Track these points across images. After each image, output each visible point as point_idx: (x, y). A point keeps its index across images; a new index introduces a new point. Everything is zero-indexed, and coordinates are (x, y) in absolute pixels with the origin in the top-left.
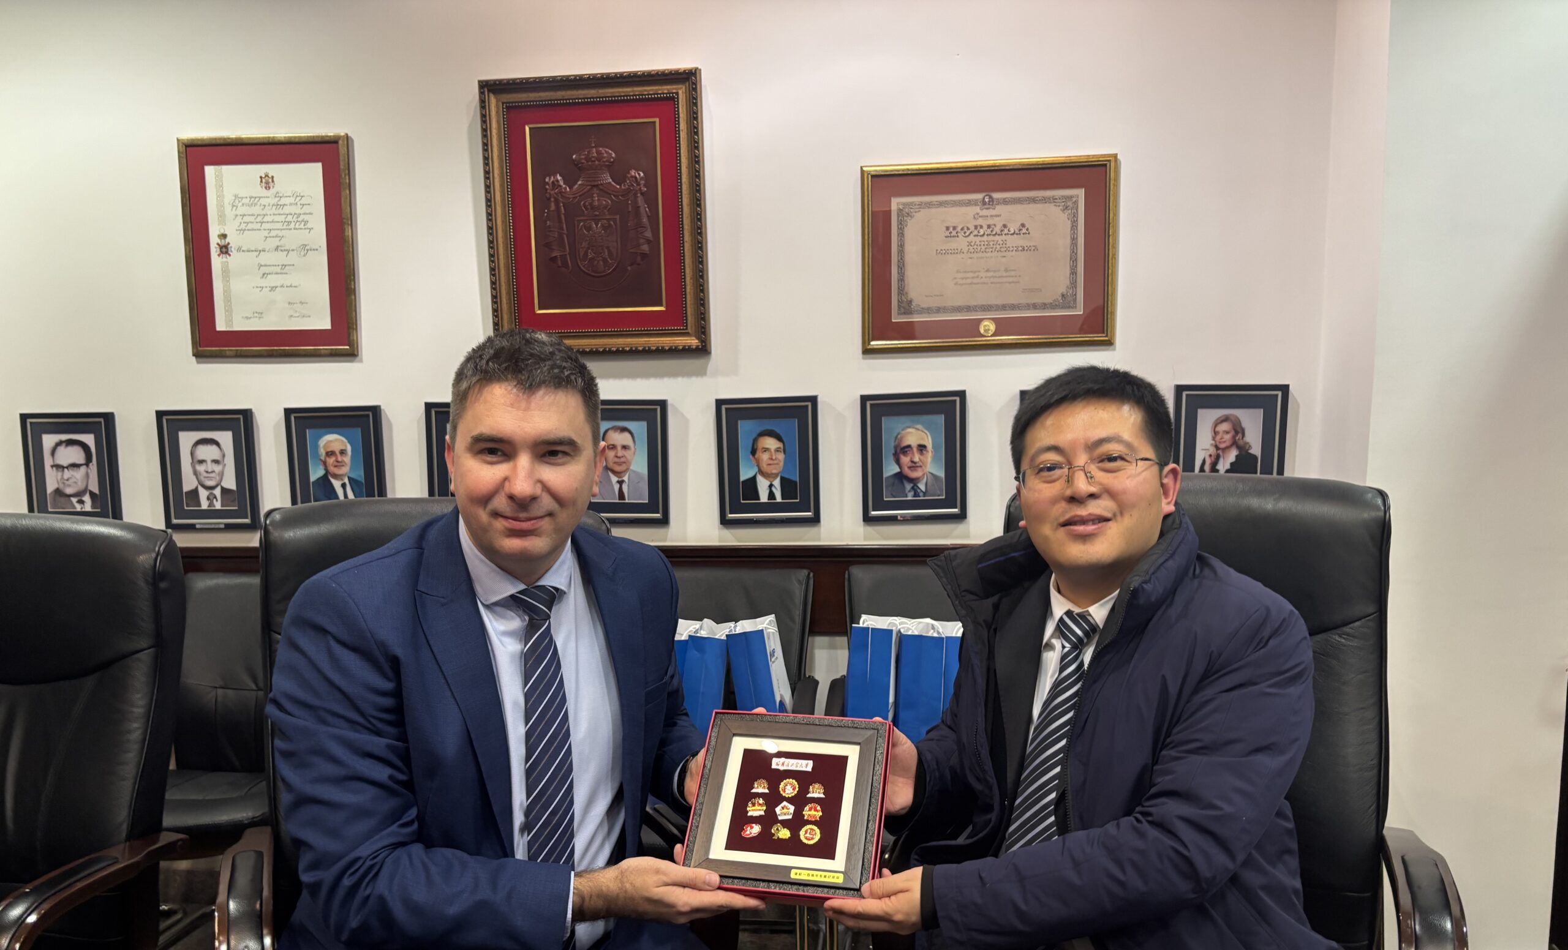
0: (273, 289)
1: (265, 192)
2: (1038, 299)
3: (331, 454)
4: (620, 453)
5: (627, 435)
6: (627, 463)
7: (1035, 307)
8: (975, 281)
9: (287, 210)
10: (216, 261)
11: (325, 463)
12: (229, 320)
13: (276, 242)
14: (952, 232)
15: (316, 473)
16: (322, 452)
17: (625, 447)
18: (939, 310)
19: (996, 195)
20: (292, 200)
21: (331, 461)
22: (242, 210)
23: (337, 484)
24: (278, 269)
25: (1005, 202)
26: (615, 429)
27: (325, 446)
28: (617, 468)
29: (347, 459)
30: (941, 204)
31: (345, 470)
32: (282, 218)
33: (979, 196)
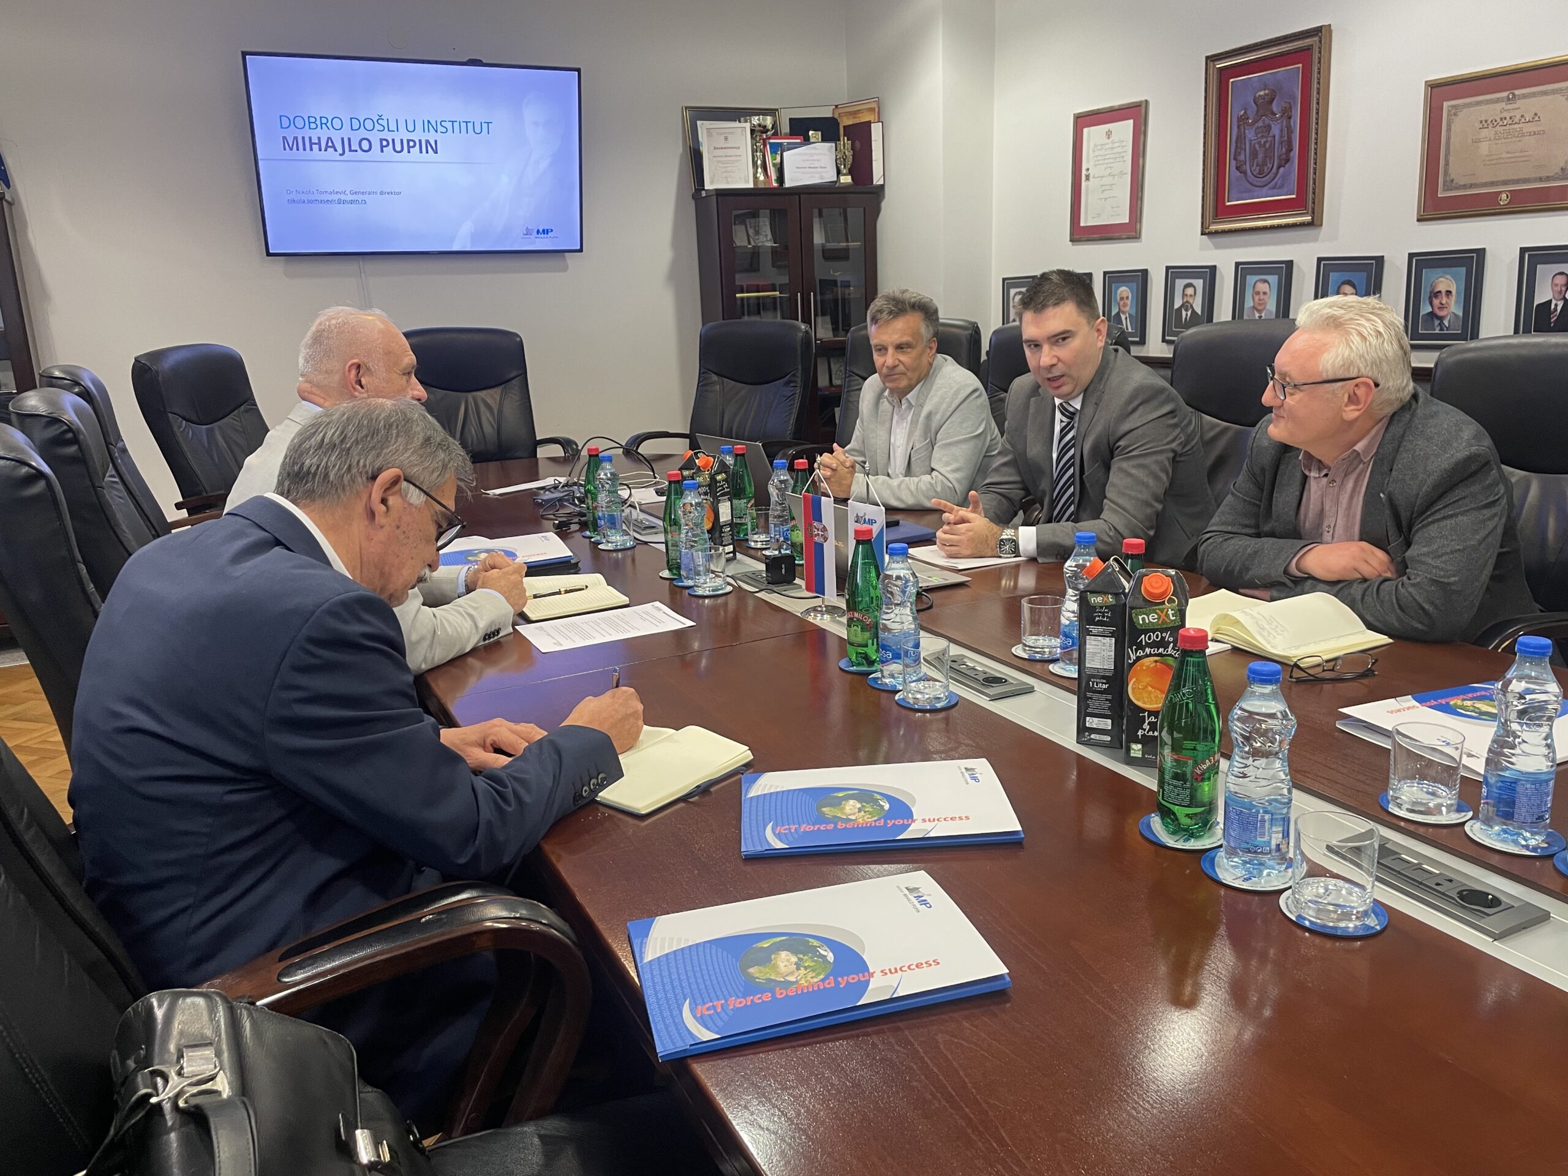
0: (1106, 199)
1: (1106, 141)
2: (1544, 174)
3: (1122, 299)
4: (1262, 296)
5: (1267, 285)
6: (1265, 304)
7: (1541, 180)
8: (1499, 161)
9: (1116, 150)
10: (1084, 184)
11: (1119, 304)
12: (1086, 221)
13: (1109, 171)
14: (1484, 124)
15: (1114, 312)
16: (1118, 298)
17: (1265, 293)
18: (1471, 186)
19: (1517, 92)
20: (1118, 144)
21: (1122, 303)
22: (1097, 153)
23: (1123, 317)
24: (1108, 187)
25: (1524, 96)
26: (1260, 280)
27: (1120, 294)
28: (1259, 308)
29: (1129, 302)
30: (1478, 103)
31: (1127, 309)
32: (1112, 156)
33: (1505, 94)
